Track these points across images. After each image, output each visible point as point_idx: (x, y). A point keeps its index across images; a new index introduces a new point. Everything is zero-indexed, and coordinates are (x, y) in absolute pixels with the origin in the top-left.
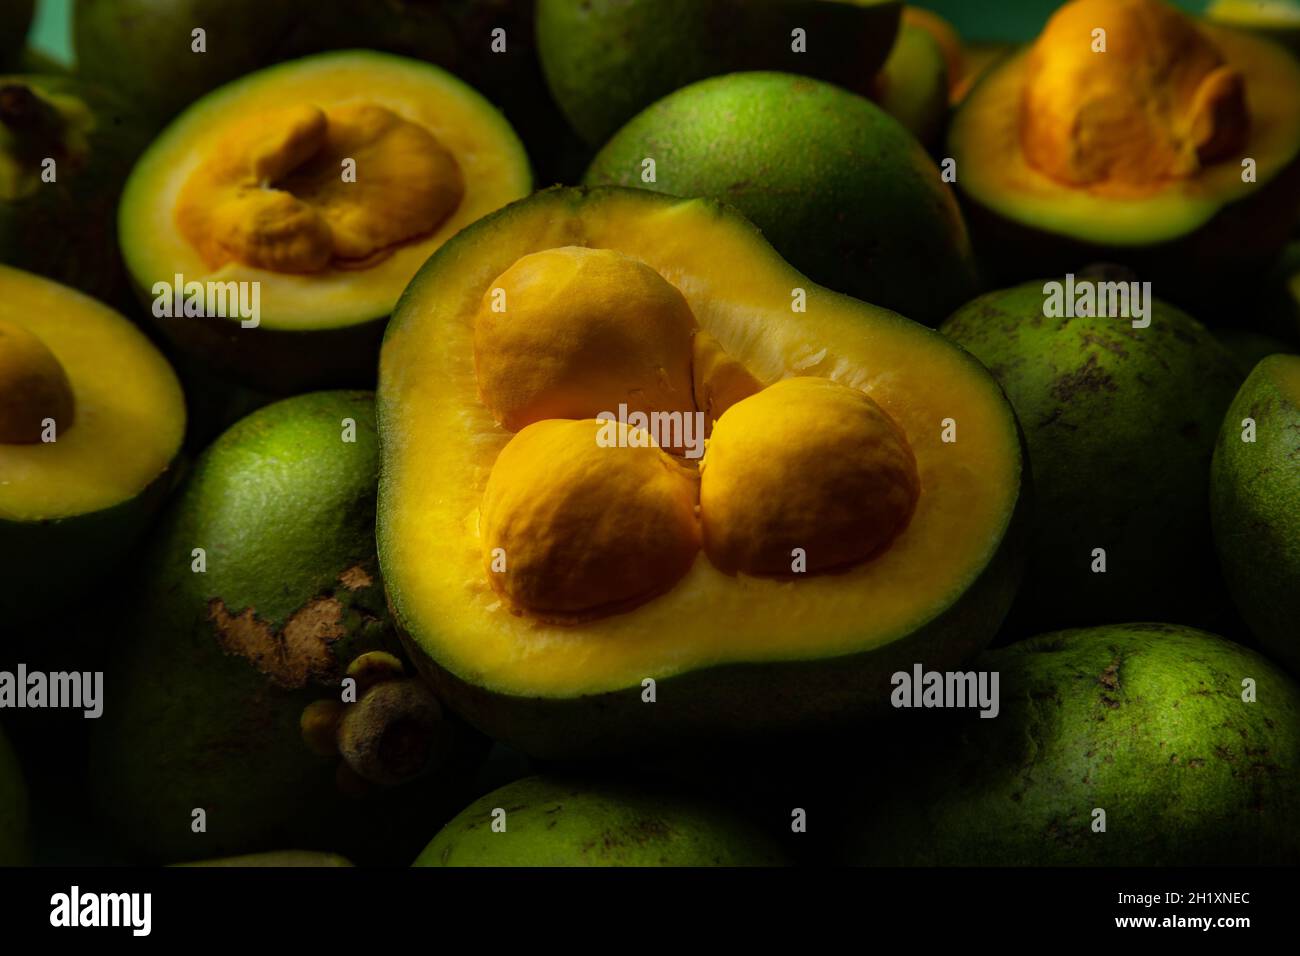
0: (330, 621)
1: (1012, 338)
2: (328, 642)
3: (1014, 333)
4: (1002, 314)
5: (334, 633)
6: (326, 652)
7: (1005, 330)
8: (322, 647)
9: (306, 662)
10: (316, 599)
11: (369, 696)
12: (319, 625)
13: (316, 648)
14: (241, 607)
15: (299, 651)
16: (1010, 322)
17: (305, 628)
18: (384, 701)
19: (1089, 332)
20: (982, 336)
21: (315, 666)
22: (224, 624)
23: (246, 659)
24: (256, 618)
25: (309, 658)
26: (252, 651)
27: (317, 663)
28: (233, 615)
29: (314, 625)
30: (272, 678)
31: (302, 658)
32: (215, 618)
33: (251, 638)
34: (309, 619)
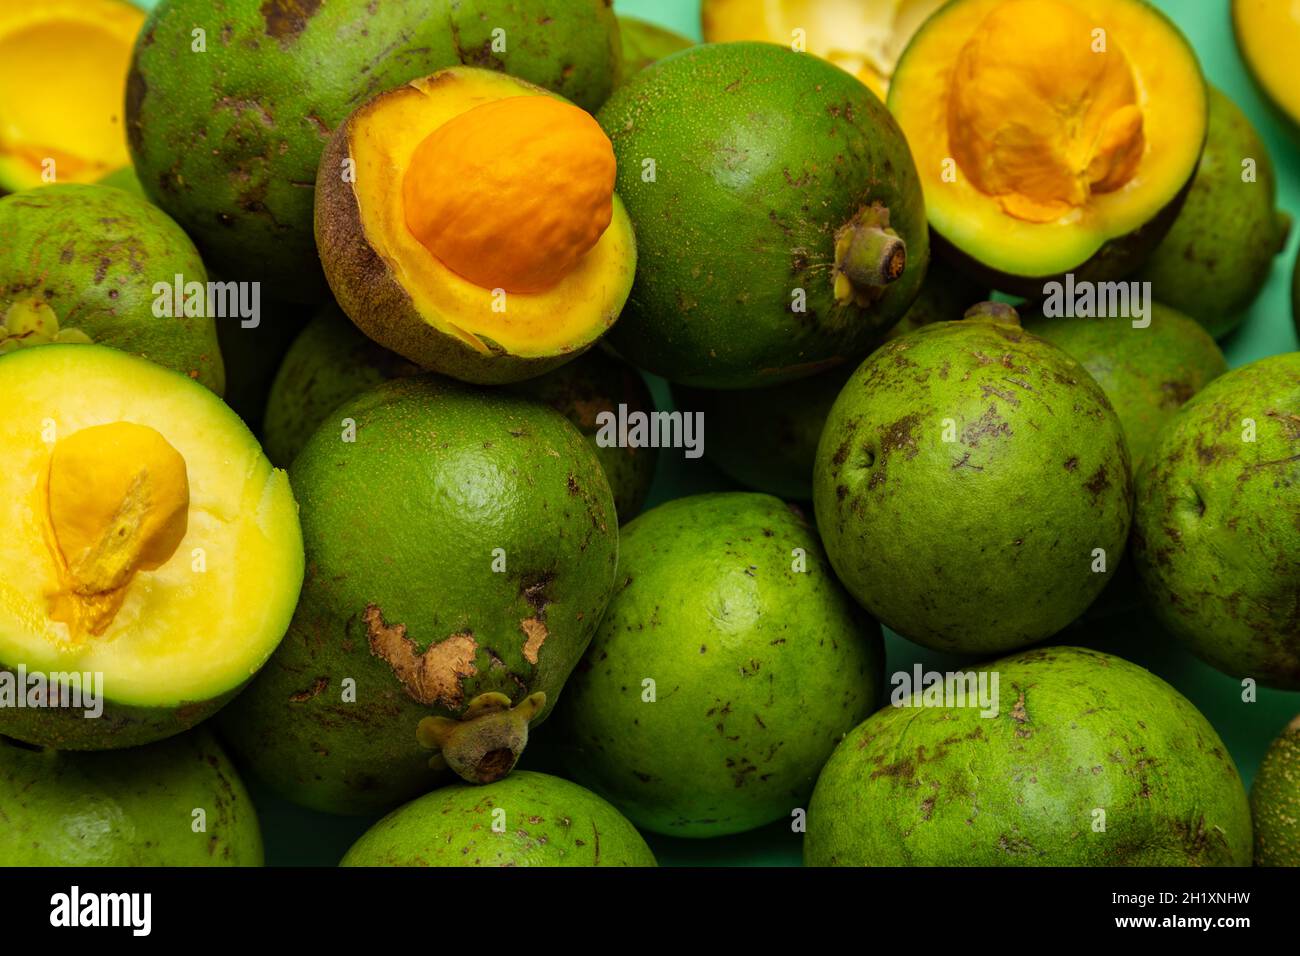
0: (466, 659)
1: (923, 388)
2: (460, 677)
3: (925, 384)
4: (915, 365)
5: (467, 670)
6: (457, 684)
7: (918, 380)
8: (455, 680)
9: (438, 687)
10: (458, 634)
11: (480, 724)
12: (456, 659)
13: (451, 680)
14: (393, 621)
15: (435, 677)
16: (921, 373)
17: (444, 659)
18: (491, 732)
19: (988, 383)
20: (898, 385)
21: (445, 693)
22: (377, 630)
23: (389, 664)
24: (405, 635)
25: (441, 685)
26: (395, 661)
27: (447, 691)
28: (386, 626)
29: (452, 658)
30: (407, 688)
31: (436, 683)
32: (370, 622)
33: (397, 649)
34: (449, 651)
